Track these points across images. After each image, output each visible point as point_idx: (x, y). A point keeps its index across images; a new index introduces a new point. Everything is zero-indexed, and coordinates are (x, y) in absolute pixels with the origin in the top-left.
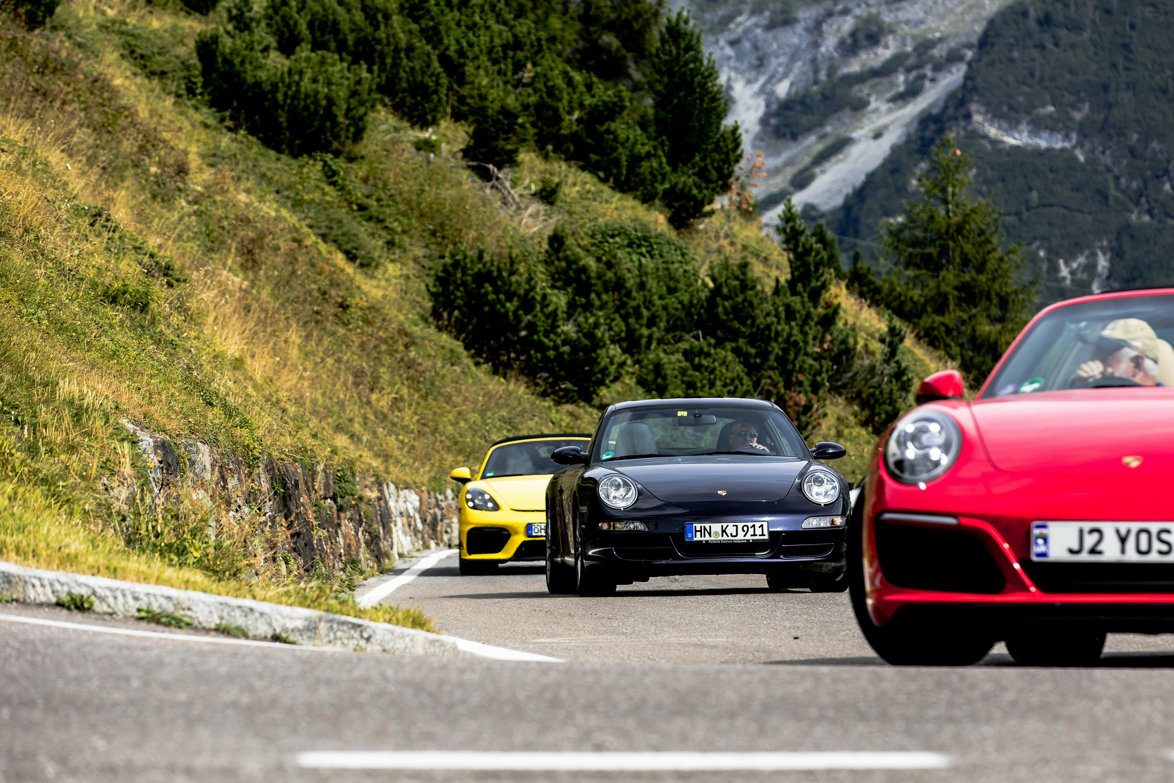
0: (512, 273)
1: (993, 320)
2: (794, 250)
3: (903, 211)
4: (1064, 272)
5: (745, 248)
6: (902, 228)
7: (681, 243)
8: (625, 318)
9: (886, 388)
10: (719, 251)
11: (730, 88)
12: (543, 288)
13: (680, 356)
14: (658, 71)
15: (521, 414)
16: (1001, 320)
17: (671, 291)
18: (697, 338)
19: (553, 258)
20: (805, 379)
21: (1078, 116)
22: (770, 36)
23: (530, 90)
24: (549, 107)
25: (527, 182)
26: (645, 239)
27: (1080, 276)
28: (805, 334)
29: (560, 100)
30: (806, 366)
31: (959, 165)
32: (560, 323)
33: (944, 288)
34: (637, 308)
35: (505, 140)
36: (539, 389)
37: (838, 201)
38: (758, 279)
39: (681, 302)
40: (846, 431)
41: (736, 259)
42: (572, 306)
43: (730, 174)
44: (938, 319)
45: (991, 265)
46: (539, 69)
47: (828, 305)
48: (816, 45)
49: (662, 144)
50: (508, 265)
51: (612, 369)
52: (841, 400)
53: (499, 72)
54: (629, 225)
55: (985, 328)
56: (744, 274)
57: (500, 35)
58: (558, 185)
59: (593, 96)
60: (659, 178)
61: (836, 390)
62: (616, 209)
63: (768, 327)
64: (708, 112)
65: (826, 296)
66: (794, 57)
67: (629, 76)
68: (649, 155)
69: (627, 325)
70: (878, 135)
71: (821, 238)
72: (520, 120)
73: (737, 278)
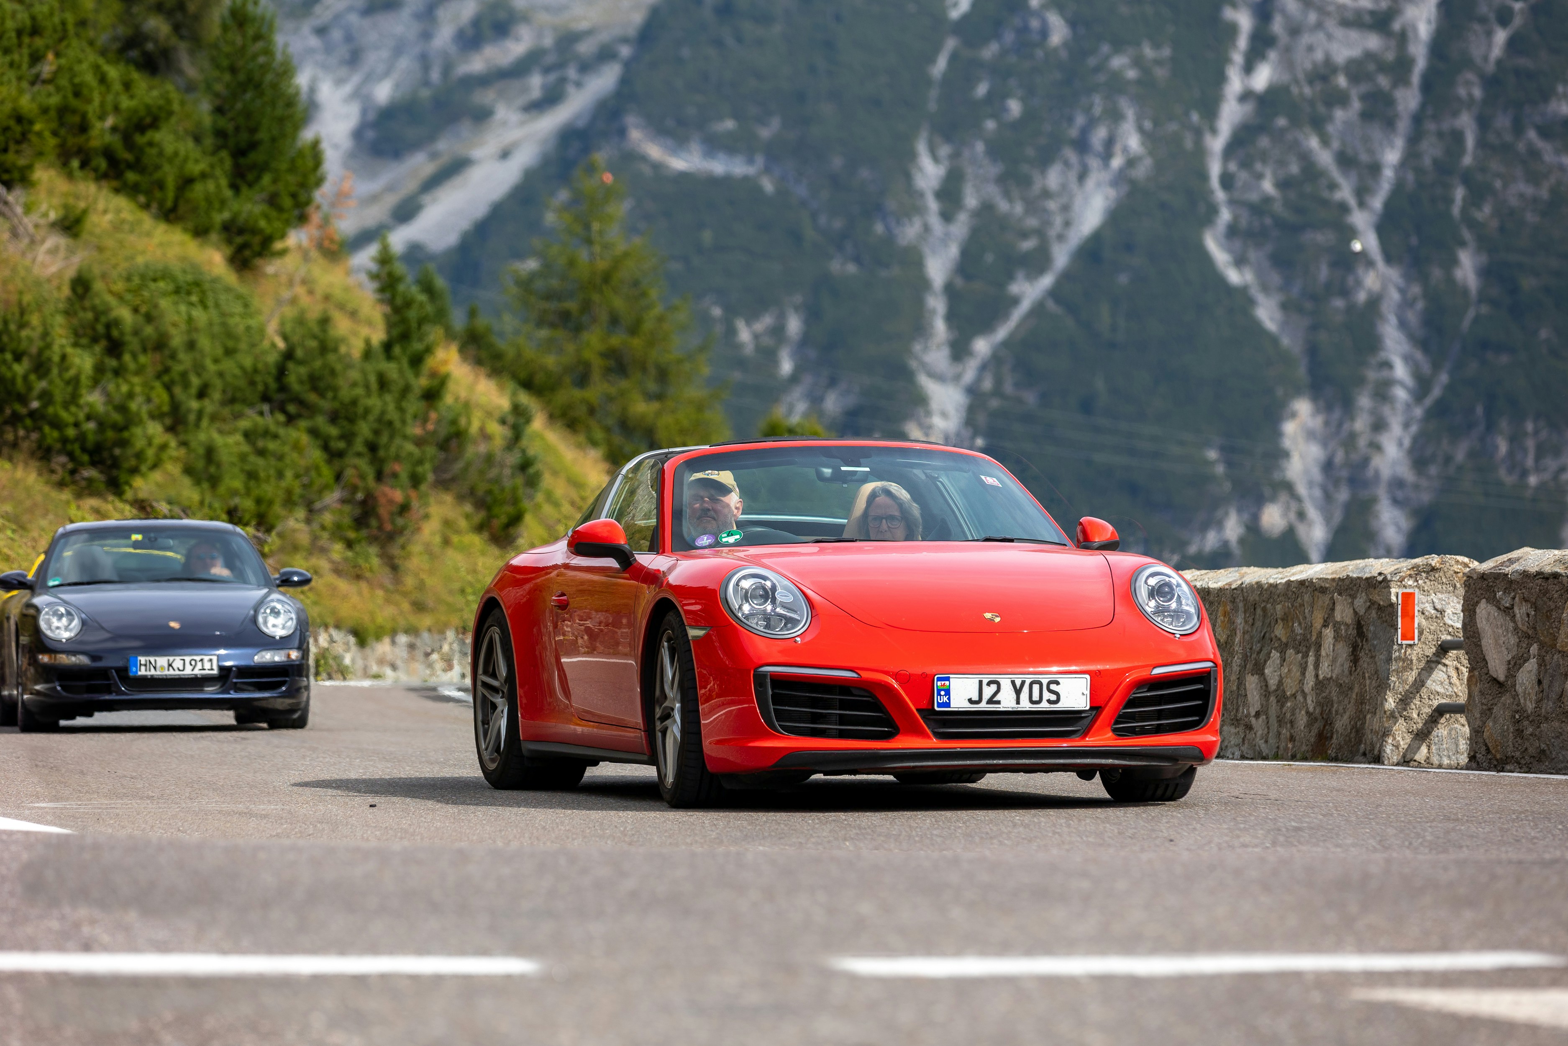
0: (22, 325)
1: (650, 397)
2: (391, 302)
3: (534, 253)
4: (745, 335)
5: (327, 298)
6: (533, 276)
7: (243, 290)
8: (168, 387)
9: (507, 484)
10: (294, 301)
11: (312, 90)
12: (62, 347)
13: (239, 437)
14: (218, 67)
15: (31, 510)
16: (659, 397)
17: (229, 352)
18: (261, 414)
19: (77, 306)
20: (402, 470)
21: (765, 133)
22: (366, 22)
23: (51, 88)
24: (74, 111)
25: (44, 207)
26: (197, 284)
27: (767, 341)
28: (401, 410)
29: (89, 101)
30: (403, 454)
31: (609, 193)
32: (84, 391)
33: (588, 355)
34: (184, 375)
35: (17, 152)
36: (56, 478)
37: (451, 239)
38: (343, 340)
39: (242, 368)
40: (455, 539)
41: (314, 312)
42: (99, 370)
43: (308, 202)
44: (577, 394)
45: (648, 325)
46: (63, 61)
47: (433, 374)
48: (426, 36)
49: (221, 161)
50: (17, 315)
51: (150, 453)
52: (448, 498)
53: (12, 65)
54: (176, 267)
55: (641, 408)
56: (324, 331)
57: (14, 14)
58: (85, 212)
59: (132, 97)
60: (217, 205)
61: (443, 484)
62: (161, 244)
63: (354, 402)
64: (281, 120)
65: (430, 362)
66: (398, 50)
67: (180, 72)
68: (204, 176)
69: (172, 396)
70: (505, 154)
71: (428, 288)
72: (37, 127)
73: (314, 337)
